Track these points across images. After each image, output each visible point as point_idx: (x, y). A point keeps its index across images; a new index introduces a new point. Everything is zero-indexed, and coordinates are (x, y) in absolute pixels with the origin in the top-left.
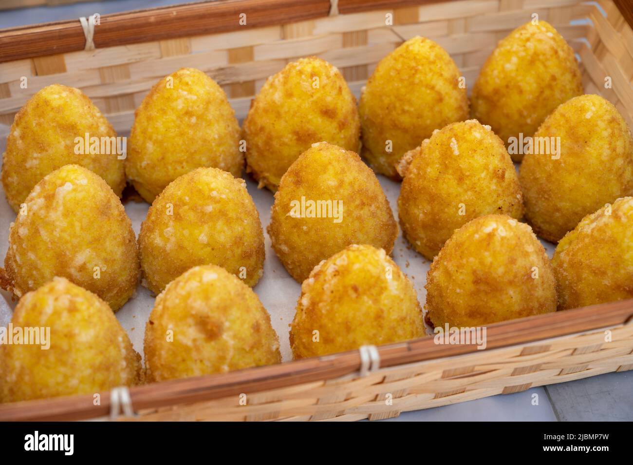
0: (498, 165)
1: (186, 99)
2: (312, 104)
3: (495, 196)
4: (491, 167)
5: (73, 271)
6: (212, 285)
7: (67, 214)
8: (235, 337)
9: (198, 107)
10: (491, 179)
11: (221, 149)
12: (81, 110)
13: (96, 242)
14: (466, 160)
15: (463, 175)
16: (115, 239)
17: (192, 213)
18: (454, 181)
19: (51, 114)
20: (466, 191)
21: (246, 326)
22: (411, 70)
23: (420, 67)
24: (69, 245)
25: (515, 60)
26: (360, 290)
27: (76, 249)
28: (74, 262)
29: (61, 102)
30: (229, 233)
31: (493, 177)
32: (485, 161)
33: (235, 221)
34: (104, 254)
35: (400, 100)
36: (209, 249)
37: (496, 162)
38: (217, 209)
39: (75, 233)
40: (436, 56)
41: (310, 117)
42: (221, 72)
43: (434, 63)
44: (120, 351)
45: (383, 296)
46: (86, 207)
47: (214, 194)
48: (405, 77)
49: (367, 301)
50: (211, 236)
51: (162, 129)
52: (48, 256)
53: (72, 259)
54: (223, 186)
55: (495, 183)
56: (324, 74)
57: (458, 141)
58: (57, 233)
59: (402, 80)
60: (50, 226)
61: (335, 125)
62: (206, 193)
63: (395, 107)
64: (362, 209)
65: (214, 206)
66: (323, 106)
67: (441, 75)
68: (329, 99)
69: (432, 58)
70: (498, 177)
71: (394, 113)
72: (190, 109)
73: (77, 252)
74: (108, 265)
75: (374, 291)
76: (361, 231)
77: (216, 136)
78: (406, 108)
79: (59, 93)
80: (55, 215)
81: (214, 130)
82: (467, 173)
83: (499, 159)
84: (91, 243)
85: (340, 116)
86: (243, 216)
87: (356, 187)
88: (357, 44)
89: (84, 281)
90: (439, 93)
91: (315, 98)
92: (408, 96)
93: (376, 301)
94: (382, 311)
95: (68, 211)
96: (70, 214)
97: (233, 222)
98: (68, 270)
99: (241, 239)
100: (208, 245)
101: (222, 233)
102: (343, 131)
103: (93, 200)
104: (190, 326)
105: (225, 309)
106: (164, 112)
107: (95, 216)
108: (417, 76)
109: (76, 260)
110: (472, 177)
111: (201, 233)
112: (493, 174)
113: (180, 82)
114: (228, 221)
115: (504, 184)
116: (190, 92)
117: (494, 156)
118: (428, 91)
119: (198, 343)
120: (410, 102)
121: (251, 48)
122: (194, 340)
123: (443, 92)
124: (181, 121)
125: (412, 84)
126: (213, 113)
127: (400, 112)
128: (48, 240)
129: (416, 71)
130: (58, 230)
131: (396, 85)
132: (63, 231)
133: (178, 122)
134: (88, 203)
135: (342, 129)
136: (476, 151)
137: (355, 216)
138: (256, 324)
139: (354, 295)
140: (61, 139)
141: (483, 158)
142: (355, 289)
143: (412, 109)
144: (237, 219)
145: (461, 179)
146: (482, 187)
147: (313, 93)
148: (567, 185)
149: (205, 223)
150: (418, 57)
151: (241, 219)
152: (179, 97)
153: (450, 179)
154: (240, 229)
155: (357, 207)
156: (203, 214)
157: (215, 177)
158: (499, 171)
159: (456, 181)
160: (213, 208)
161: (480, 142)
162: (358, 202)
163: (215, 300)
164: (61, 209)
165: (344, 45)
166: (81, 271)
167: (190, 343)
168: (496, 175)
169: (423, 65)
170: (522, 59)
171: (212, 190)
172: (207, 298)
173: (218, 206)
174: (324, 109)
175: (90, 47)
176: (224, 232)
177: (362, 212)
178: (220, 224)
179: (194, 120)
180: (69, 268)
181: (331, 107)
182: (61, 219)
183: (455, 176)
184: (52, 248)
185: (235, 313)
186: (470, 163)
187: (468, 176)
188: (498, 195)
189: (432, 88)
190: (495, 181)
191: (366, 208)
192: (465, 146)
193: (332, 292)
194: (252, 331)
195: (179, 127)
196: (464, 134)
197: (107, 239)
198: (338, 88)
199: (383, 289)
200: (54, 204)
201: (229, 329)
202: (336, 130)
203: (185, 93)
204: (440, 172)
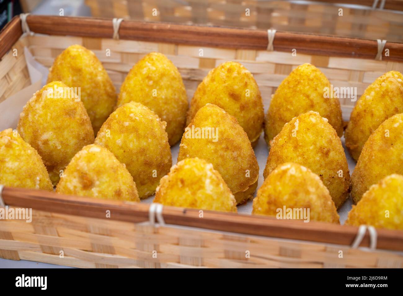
0: (324, 145)
1: (149, 68)
2: (224, 87)
3: (318, 166)
4: (318, 145)
5: (40, 143)
6: (94, 154)
7: (45, 107)
8: (100, 192)
9: (155, 74)
10: (317, 153)
11: (166, 106)
12: (87, 62)
13: (59, 130)
14: (301, 135)
15: (298, 145)
16: (72, 132)
17: (117, 125)
18: (292, 148)
19: (69, 59)
20: (298, 156)
21: (110, 189)
22: (296, 82)
23: (302, 81)
24: (41, 126)
25: (373, 93)
26: (186, 183)
27: (45, 130)
28: (41, 137)
29: (76, 54)
30: (137, 143)
31: (319, 152)
32: (314, 138)
33: (143, 138)
34: (61, 139)
35: (286, 101)
36: (122, 151)
37: (324, 142)
38: (131, 125)
39: (47, 120)
40: (315, 77)
41: (222, 96)
42: (193, 71)
43: (312, 80)
44: (35, 185)
45: (199, 192)
46: (57, 106)
47: (132, 115)
48: (292, 86)
49: (188, 192)
50: (125, 142)
51: (132, 85)
52: (29, 130)
53: (41, 135)
54: (140, 112)
55: (320, 157)
56: (236, 70)
57: (300, 121)
58: (36, 117)
59: (289, 88)
60: (34, 112)
61: (238, 105)
62: (128, 114)
63: (282, 106)
64: (226, 151)
65: (130, 123)
66: (231, 90)
67: (316, 90)
68: (236, 87)
69: (312, 77)
70: (323, 153)
71: (281, 110)
72: (150, 75)
73: (45, 131)
74: (62, 146)
75: (195, 187)
76: (222, 166)
77: (163, 97)
78: (289, 107)
79: (78, 49)
80: (38, 106)
81: (163, 93)
82: (301, 144)
83: (326, 141)
84: (54, 129)
85: (243, 101)
86: (149, 136)
87: (225, 136)
88: (284, 73)
89: (45, 151)
90: (312, 101)
91: (226, 84)
92: (291, 99)
93: (194, 194)
94: (196, 201)
95: (46, 105)
96: (47, 107)
97: (141, 137)
98: (37, 142)
99: (144, 150)
100: (121, 148)
101: (132, 142)
102: (243, 112)
103: (64, 103)
104: (75, 177)
105: (99, 173)
106: (136, 74)
107: (61, 113)
108: (299, 86)
109: (43, 136)
110: (303, 147)
111: (119, 138)
112: (319, 149)
113: (149, 58)
114: (138, 137)
115: (327, 160)
116: (153, 65)
117: (322, 137)
118: (304, 98)
119: (77, 189)
120: (291, 103)
121: (214, 60)
122: (75, 187)
123: (315, 102)
124: (143, 82)
125: (295, 91)
126: (165, 82)
127: (285, 109)
128: (31, 120)
129: (299, 83)
130: (37, 115)
131: (286, 91)
132: (40, 116)
133: (142, 82)
134: (59, 103)
135: (242, 110)
136: (309, 130)
137: (220, 154)
138: (118, 190)
139: (180, 185)
140: (70, 75)
141: (314, 136)
142: (182, 181)
143: (292, 108)
144: (145, 136)
145: (296, 148)
146: (309, 156)
147: (226, 80)
148: (374, 173)
149: (123, 133)
150: (302, 74)
151: (147, 137)
152: (145, 67)
153: (289, 146)
154: (145, 143)
155: (222, 149)
156: (123, 126)
157: (137, 106)
158: (324, 148)
159: (293, 148)
160: (129, 124)
161: (314, 125)
162: (224, 146)
163: (93, 164)
164: (42, 103)
165: (276, 72)
166: (44, 144)
167: (72, 188)
168: (321, 151)
169: (304, 80)
170: (377, 93)
171: (132, 112)
172: (89, 161)
173: (133, 124)
174: (231, 93)
175: (116, 37)
176: (133, 142)
177: (225, 153)
178: (132, 136)
179: (151, 83)
180: (38, 140)
181: (237, 93)
182: (41, 109)
183: (293, 145)
184: (31, 125)
185: (105, 178)
186: (303, 137)
187: (300, 146)
188: (321, 166)
189: (308, 96)
190: (320, 155)
191: (229, 153)
192: (303, 125)
193: (169, 181)
194: (114, 193)
195: (141, 85)
196: (305, 118)
197: (66, 130)
198: (245, 82)
199: (201, 187)
200: (40, 100)
201: (99, 186)
202: (237, 109)
203: (149, 65)
204: (286, 142)
